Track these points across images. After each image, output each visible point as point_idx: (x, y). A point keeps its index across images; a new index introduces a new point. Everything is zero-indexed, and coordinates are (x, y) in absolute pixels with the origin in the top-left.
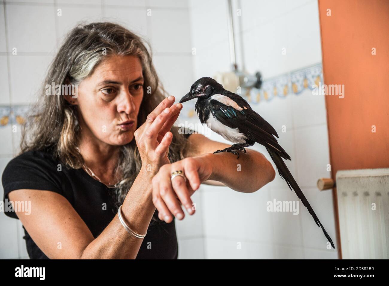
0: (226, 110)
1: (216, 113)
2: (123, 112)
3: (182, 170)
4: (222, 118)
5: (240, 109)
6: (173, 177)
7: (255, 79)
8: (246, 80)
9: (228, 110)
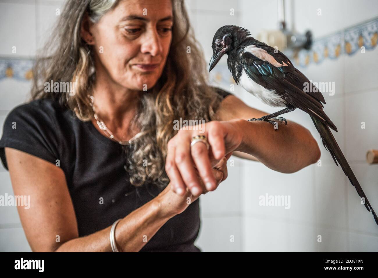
0: (260, 65)
1: (248, 68)
2: (147, 53)
3: (206, 135)
4: (255, 75)
5: (277, 65)
6: (194, 142)
7: (304, 39)
8: (294, 39)
9: (263, 66)
